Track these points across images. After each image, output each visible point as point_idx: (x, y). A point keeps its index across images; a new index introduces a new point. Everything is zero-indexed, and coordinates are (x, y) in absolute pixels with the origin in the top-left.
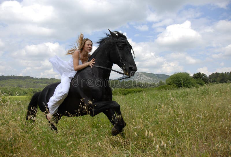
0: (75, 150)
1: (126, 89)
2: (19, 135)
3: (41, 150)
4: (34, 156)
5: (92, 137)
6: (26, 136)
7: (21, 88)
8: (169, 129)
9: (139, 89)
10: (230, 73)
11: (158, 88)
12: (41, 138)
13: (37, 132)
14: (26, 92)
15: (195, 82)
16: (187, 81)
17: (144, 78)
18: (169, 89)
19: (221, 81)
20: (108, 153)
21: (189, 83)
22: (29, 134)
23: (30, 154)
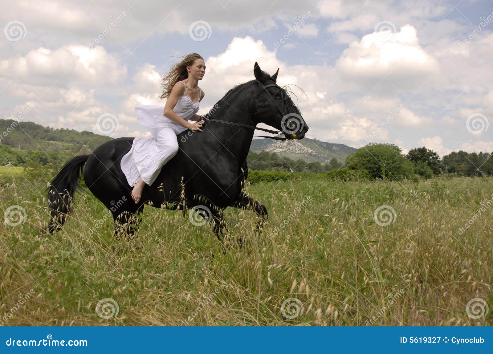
0: (133, 304)
1: (254, 172)
2: (5, 261)
3: (54, 299)
4: (36, 311)
5: (172, 277)
6: (20, 265)
7: (12, 149)
8: (345, 272)
9: (284, 173)
10: (490, 154)
11: (325, 174)
12: (54, 271)
13: (46, 258)
14: (23, 157)
15: (411, 169)
16: (393, 165)
17: (297, 149)
18: (350, 180)
19: (468, 171)
20: (207, 316)
21: (398, 169)
22: (28, 261)
23: (27, 308)
